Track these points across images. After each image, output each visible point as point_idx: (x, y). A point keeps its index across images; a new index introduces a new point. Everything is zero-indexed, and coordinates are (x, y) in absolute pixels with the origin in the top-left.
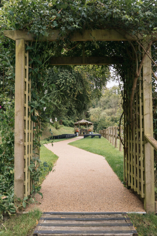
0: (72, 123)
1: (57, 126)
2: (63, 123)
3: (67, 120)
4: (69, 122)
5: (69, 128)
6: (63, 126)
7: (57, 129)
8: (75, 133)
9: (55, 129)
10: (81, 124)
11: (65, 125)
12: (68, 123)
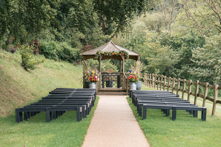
0: (66, 51)
1: (27, 59)
2: (42, 50)
3: (53, 42)
4: (59, 46)
5: (57, 63)
6: (42, 57)
7: (26, 69)
8: (87, 85)
9: (21, 69)
10: (105, 57)
11: (47, 55)
12: (55, 50)
